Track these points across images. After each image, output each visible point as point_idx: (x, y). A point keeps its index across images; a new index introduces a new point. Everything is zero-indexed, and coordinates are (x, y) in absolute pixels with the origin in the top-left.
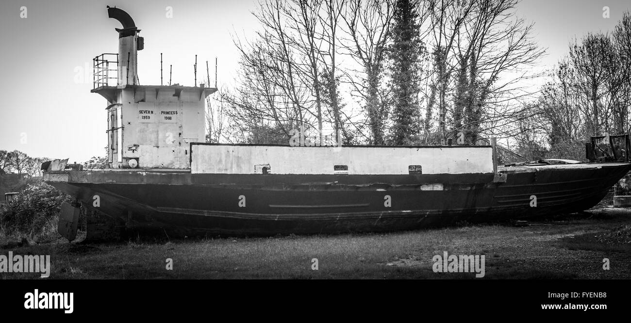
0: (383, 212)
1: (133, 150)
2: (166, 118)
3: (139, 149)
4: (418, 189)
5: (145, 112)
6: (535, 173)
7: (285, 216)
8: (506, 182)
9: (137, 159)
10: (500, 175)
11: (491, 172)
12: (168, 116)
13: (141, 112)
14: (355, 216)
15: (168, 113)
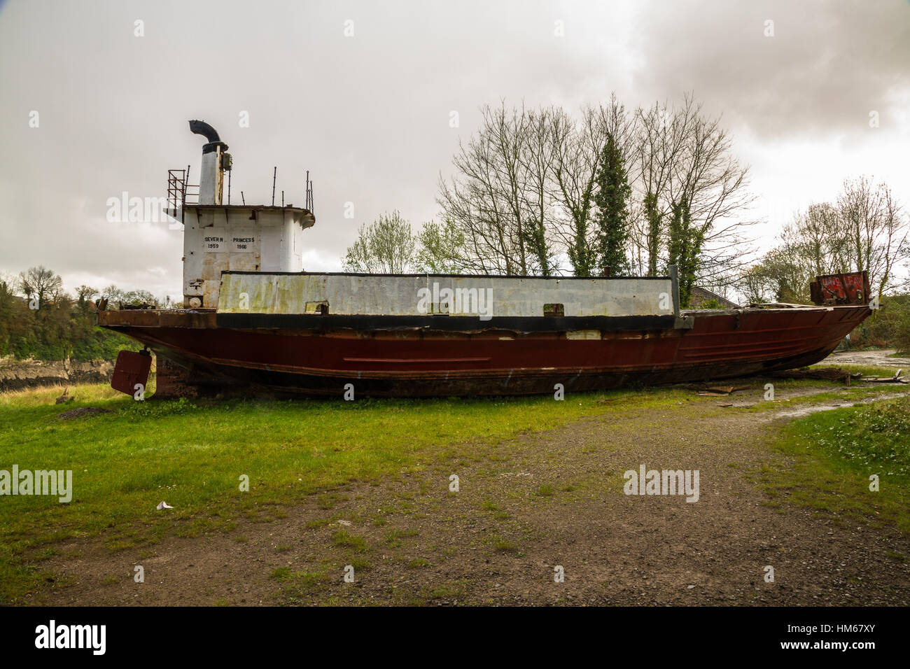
0: (512, 370)
1: (196, 287)
2: (240, 247)
3: (204, 286)
4: (561, 338)
5: (213, 239)
6: (737, 315)
7: (370, 373)
8: (692, 328)
9: (201, 298)
10: (684, 319)
11: (670, 314)
12: (242, 244)
13: (207, 239)
14: (471, 374)
15: (242, 240)
